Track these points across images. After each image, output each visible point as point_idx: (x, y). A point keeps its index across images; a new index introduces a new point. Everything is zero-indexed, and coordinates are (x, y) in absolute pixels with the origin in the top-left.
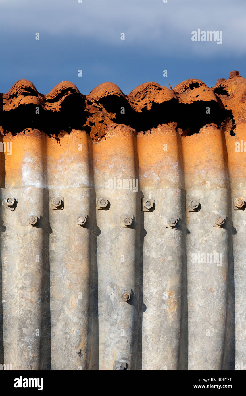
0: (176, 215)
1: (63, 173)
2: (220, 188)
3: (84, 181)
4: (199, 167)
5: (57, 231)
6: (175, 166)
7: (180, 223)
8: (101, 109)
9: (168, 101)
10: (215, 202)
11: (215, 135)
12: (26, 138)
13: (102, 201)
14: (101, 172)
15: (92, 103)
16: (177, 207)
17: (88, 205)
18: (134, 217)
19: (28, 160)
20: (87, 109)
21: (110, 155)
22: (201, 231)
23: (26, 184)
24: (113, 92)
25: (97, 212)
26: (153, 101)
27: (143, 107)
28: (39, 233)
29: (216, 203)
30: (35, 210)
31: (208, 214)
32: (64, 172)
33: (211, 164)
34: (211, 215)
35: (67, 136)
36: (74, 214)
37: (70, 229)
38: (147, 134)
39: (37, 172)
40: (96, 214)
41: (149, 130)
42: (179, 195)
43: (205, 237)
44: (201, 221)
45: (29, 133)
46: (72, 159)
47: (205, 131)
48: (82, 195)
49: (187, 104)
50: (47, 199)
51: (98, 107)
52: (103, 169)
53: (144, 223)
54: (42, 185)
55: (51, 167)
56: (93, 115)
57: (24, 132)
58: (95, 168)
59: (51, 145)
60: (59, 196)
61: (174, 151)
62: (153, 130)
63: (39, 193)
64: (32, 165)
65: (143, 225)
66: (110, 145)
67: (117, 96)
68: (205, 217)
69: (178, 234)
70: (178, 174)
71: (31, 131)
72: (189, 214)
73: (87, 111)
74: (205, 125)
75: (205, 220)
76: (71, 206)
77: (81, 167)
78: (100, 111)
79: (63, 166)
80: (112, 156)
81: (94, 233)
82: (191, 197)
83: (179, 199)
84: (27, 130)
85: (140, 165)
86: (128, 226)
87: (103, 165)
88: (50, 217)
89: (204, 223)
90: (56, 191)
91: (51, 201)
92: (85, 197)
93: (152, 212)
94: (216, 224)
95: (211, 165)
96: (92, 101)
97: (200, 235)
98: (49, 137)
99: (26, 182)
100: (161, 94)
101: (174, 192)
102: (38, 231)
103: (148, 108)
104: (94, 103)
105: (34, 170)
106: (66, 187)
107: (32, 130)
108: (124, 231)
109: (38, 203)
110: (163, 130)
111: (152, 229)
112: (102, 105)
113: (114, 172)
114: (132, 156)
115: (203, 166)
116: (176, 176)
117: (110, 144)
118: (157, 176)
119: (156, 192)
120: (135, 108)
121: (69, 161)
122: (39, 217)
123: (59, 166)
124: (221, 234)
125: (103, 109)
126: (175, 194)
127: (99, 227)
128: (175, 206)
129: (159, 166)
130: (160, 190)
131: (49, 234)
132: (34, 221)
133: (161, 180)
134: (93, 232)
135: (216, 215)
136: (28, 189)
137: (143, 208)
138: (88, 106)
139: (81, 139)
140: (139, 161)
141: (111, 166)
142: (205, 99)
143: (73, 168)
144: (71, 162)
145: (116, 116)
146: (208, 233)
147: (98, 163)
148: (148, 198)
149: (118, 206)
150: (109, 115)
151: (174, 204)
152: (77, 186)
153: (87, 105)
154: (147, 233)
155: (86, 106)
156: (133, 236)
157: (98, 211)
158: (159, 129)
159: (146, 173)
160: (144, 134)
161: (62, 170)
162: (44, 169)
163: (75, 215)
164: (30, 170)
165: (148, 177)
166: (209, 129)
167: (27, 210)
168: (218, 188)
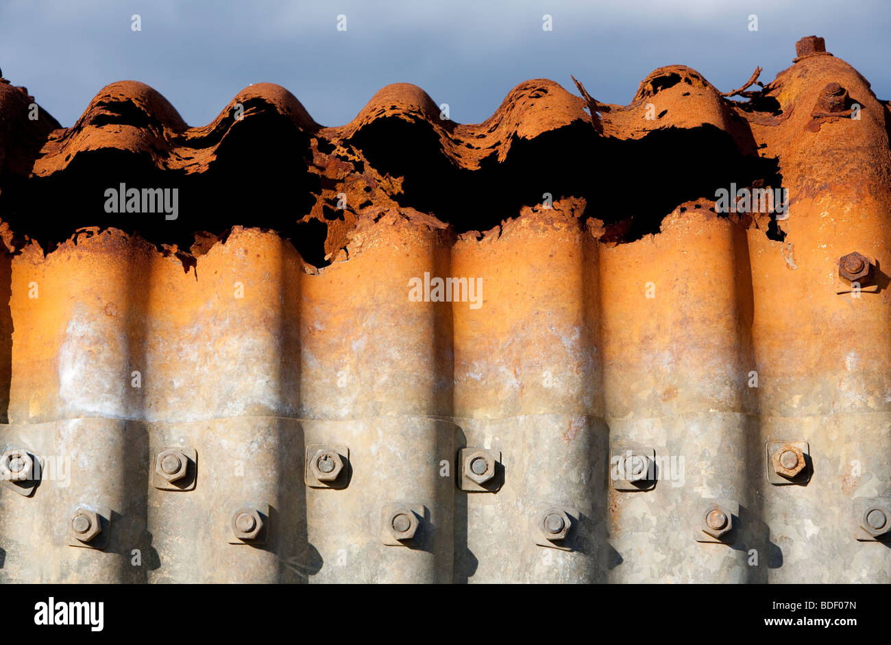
0: (570, 503)
1: (197, 368)
2: (720, 411)
3: (261, 392)
4: (656, 344)
5: (177, 561)
6: (570, 339)
7: (582, 531)
8: (359, 167)
9: (555, 129)
10: (703, 457)
11: (709, 238)
12: (80, 257)
13: (323, 458)
14: (328, 364)
15: (334, 147)
16: (574, 477)
17: (271, 473)
18: (426, 510)
19: (80, 330)
20: (318, 167)
21: (358, 309)
22: (660, 557)
23: (68, 407)
24: (393, 108)
25: (307, 495)
26: (516, 132)
27: (486, 153)
28: (107, 570)
29: (704, 462)
30: (96, 494)
31: (680, 500)
32: (200, 366)
33: (692, 333)
34: (690, 503)
35: (217, 249)
36: (225, 505)
37: (213, 555)
38: (489, 238)
39: (106, 368)
40: (304, 502)
41: (497, 227)
42: (579, 437)
43: (673, 575)
44: (658, 521)
45: (90, 242)
46: (227, 322)
47: (677, 226)
48: (249, 441)
49: (629, 140)
50: (142, 455)
51: (351, 157)
52: (333, 356)
53: (469, 531)
54: (123, 409)
55: (161, 349)
56: (338, 184)
57: (75, 241)
58: (306, 351)
59: (166, 281)
60: (182, 444)
61: (568, 292)
62: (508, 225)
63: (110, 435)
64: (90, 344)
65: (466, 537)
66: (359, 276)
67: (405, 120)
68: (670, 508)
69: (578, 568)
70: (578, 366)
71: (96, 235)
72: (620, 499)
73: (316, 171)
74: (679, 207)
75: (670, 519)
76: (217, 479)
77: (253, 349)
78: (357, 173)
79: (198, 347)
80: (363, 310)
81: (298, 564)
82: (624, 442)
83: (578, 449)
84: (84, 231)
85: (457, 340)
86: (404, 542)
87: (336, 340)
88: (151, 515)
89: (668, 529)
90: (174, 430)
91: (155, 463)
92: (260, 447)
93: (495, 492)
94: (703, 531)
95: (690, 335)
96: (334, 141)
97: (656, 570)
98: (161, 254)
99: (71, 399)
100: (540, 108)
101: (561, 424)
102: (106, 562)
103: (500, 155)
104: (338, 147)
105: (97, 360)
106: (205, 416)
107: (99, 232)
108: (393, 558)
109: (104, 469)
110: (535, 224)
111: (495, 552)
112: (361, 151)
113: (367, 362)
114: (426, 310)
115: (667, 339)
116: (570, 374)
117: (360, 273)
118: (511, 374)
119: (508, 428)
120: (460, 156)
121: (216, 330)
122: (107, 517)
123: (187, 347)
124: (723, 565)
125: (367, 163)
126: (564, 434)
127: (315, 545)
128: (566, 472)
129: (517, 340)
130: (518, 421)
131: (149, 572)
132: (88, 530)
133: (523, 387)
134: (293, 563)
135: (705, 501)
136: (72, 424)
137: (465, 480)
138: (319, 158)
139: (258, 256)
140: (455, 326)
141: (359, 345)
142: (681, 123)
143: (227, 353)
144: (222, 334)
145: (404, 186)
146: (680, 561)
147: (317, 335)
148: (480, 447)
149: (376, 473)
150: (385, 183)
151: (561, 466)
152: (237, 409)
153: (315, 153)
154: (479, 565)
155: (312, 158)
156: (423, 574)
157: (311, 494)
158: (524, 222)
159: (476, 364)
160: (479, 239)
161: (195, 360)
162: (131, 358)
163: (227, 506)
164: (83, 361)
165: (482, 379)
166: (689, 219)
167: (67, 494)
168: (711, 410)
